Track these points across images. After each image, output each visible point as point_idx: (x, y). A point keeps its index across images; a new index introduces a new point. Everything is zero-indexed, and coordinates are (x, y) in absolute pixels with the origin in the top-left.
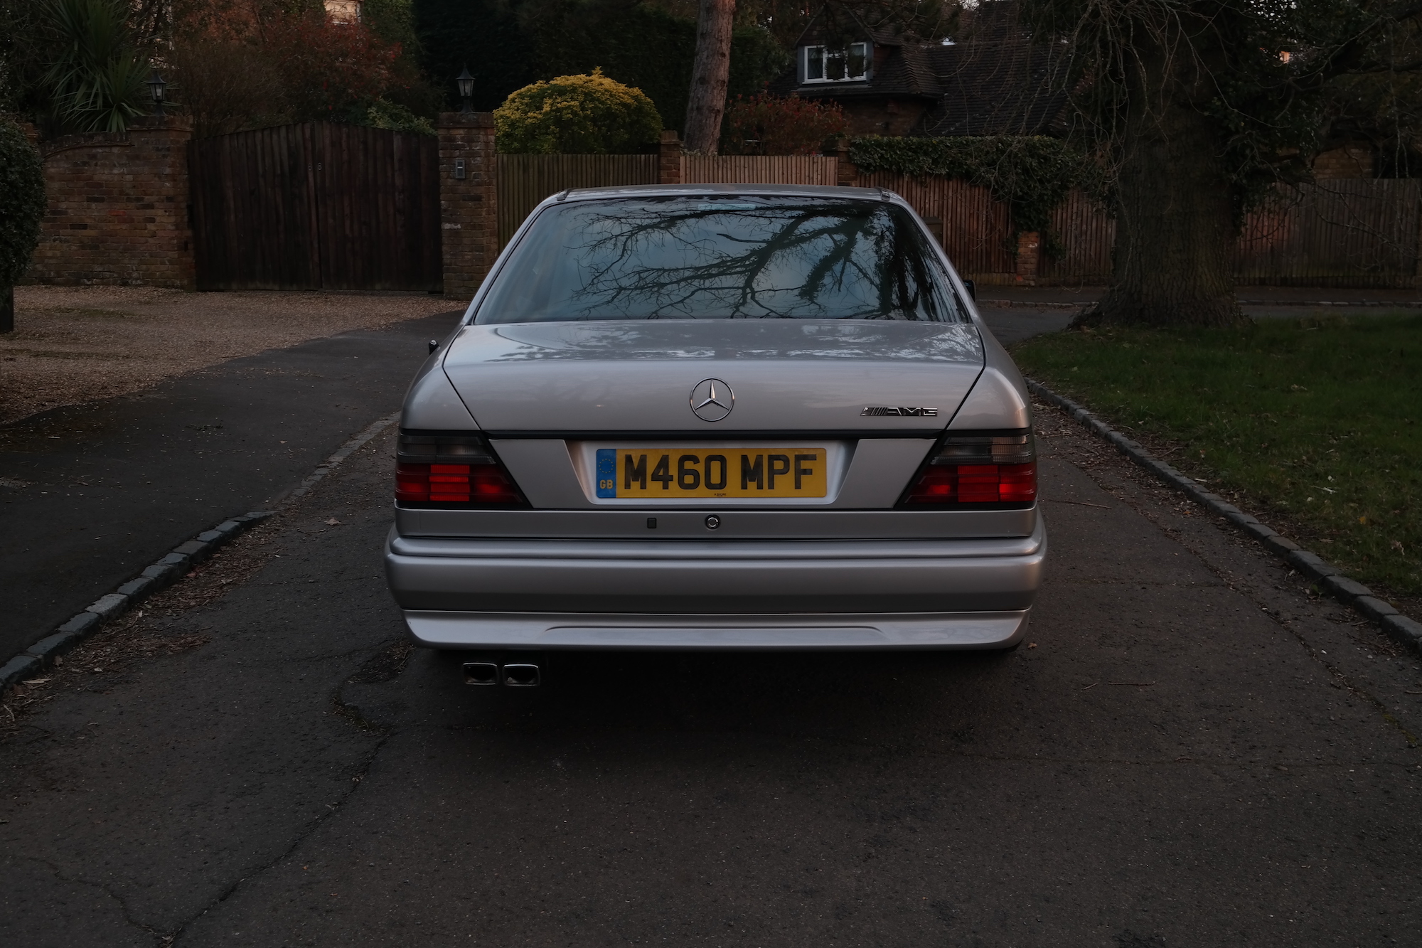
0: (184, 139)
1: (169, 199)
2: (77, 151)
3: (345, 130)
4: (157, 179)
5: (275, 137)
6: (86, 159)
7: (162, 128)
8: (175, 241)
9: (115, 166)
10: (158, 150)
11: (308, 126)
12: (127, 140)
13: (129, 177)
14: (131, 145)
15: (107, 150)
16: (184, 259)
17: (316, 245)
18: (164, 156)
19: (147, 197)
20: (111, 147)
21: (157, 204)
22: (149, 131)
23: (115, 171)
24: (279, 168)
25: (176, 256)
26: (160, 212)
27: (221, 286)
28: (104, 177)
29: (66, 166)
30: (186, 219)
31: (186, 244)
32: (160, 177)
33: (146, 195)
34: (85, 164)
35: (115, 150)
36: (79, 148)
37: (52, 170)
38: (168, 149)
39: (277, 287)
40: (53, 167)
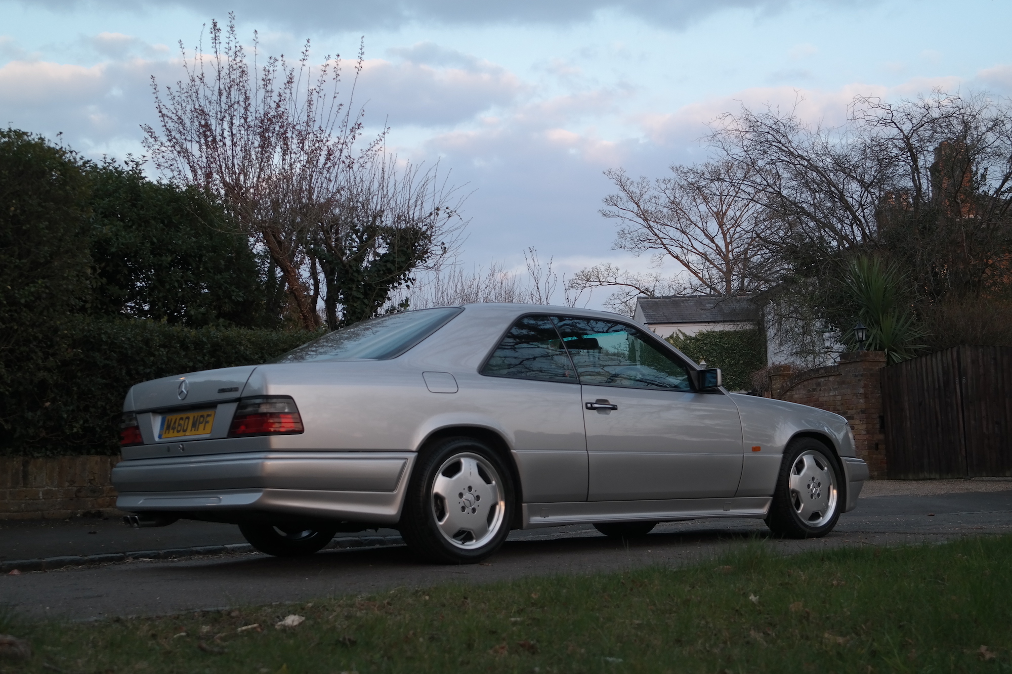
0: (877, 368)
1: (863, 412)
2: (810, 381)
3: (981, 350)
4: (855, 397)
5: (934, 360)
6: (815, 387)
7: (858, 360)
8: (866, 443)
9: (831, 390)
10: (856, 376)
11: (955, 350)
12: (838, 370)
13: (839, 398)
14: (840, 374)
15: (827, 379)
16: (874, 456)
17: (963, 442)
18: (859, 380)
19: (849, 411)
20: (828, 376)
21: (855, 416)
22: (850, 363)
23: (831, 394)
24: (937, 383)
25: (867, 454)
26: (857, 422)
27: (902, 477)
28: (825, 399)
29: (804, 392)
30: (878, 426)
31: (877, 445)
32: (857, 396)
33: (849, 409)
34: (814, 390)
35: (831, 379)
36: (810, 379)
37: (796, 396)
38: (862, 375)
39: (938, 477)
40: (796, 394)
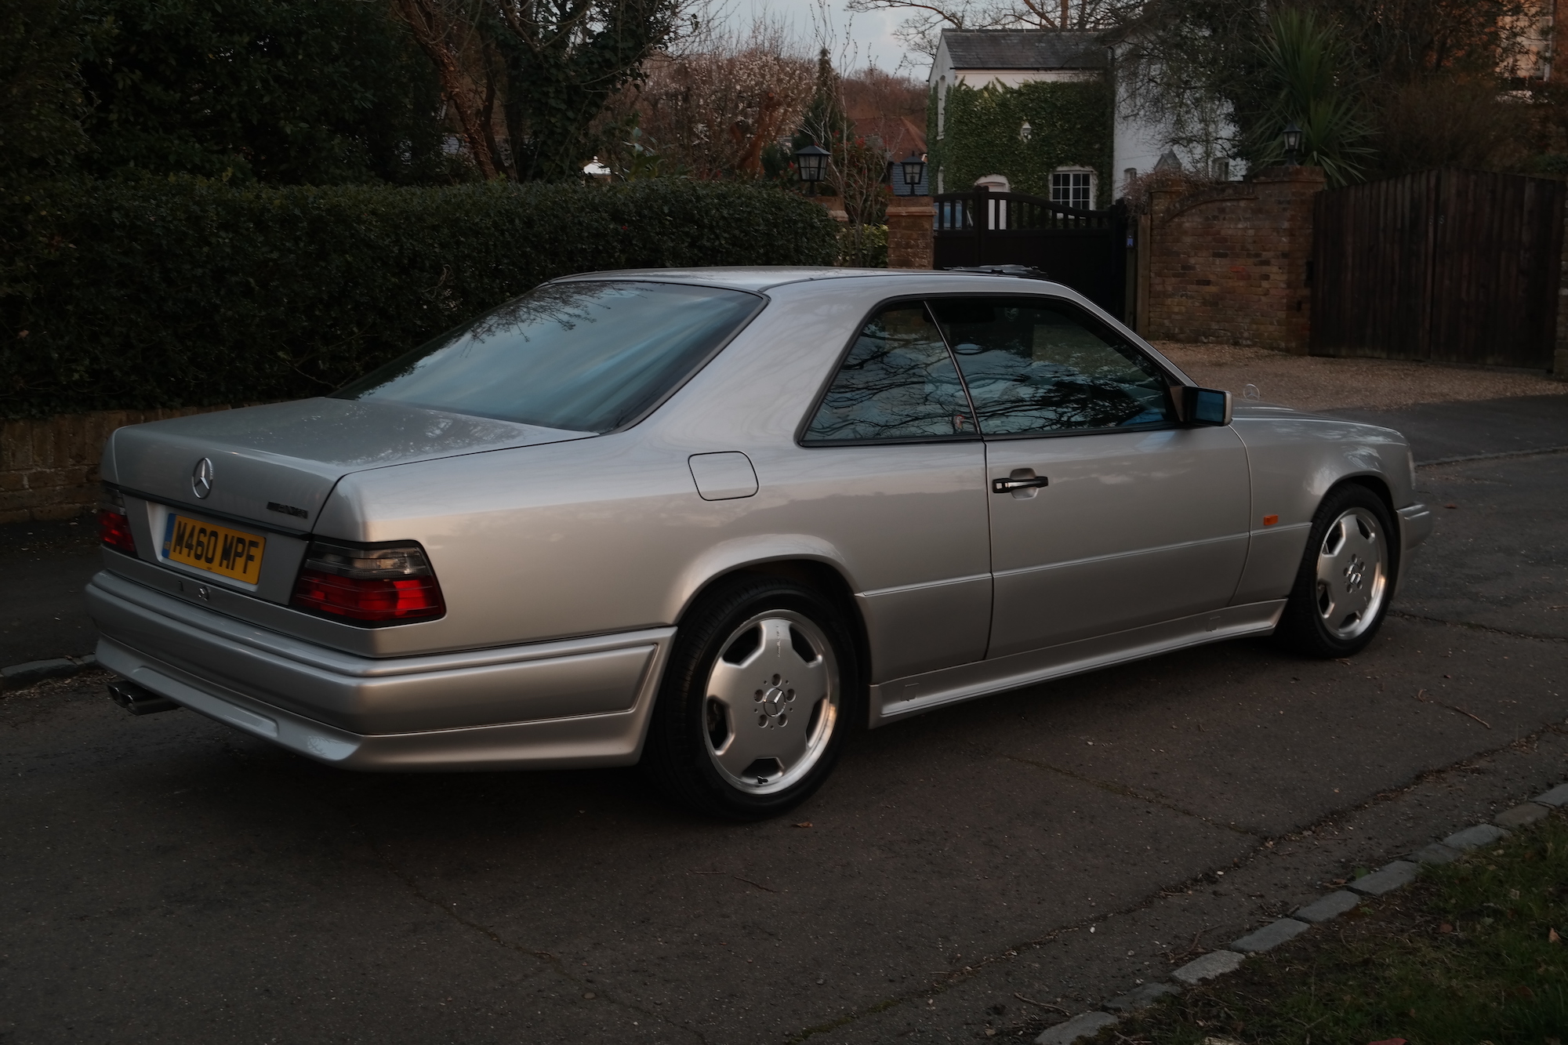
0: (1312, 191)
1: (1285, 255)
2: (1210, 205)
3: (1473, 177)
4: (1275, 234)
5: (1400, 186)
6: (1216, 214)
7: (1285, 179)
8: (1285, 301)
9: (1240, 220)
10: (1280, 203)
11: (1434, 174)
12: (1253, 192)
13: (1251, 232)
14: (1256, 198)
15: (1235, 203)
16: (1294, 320)
17: (1428, 310)
18: (1285, 209)
19: (1264, 253)
20: (1238, 200)
21: (1273, 261)
22: (1274, 183)
23: (1240, 226)
24: (1399, 221)
25: (1284, 316)
26: (1275, 269)
27: (1331, 352)
28: (1230, 232)
29: (1199, 220)
30: (1304, 277)
31: (1299, 304)
32: (1278, 232)
33: (1265, 250)
34: (1215, 218)
35: (1242, 204)
36: (1211, 202)
37: (1187, 225)
38: (1289, 202)
39: (1384, 355)
40: (1188, 221)
